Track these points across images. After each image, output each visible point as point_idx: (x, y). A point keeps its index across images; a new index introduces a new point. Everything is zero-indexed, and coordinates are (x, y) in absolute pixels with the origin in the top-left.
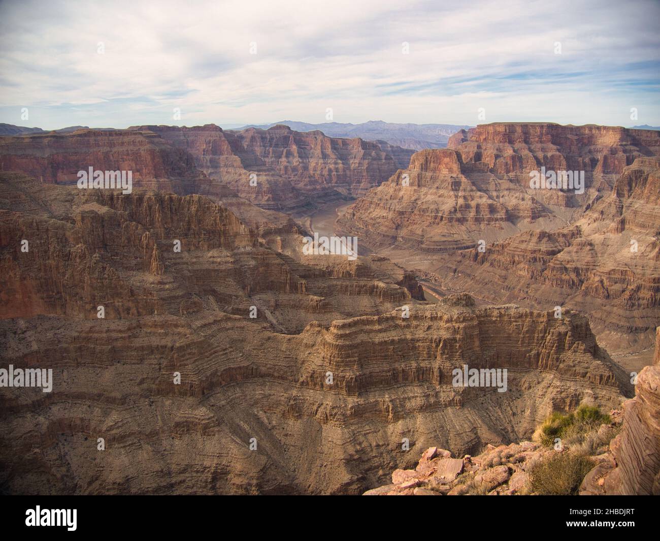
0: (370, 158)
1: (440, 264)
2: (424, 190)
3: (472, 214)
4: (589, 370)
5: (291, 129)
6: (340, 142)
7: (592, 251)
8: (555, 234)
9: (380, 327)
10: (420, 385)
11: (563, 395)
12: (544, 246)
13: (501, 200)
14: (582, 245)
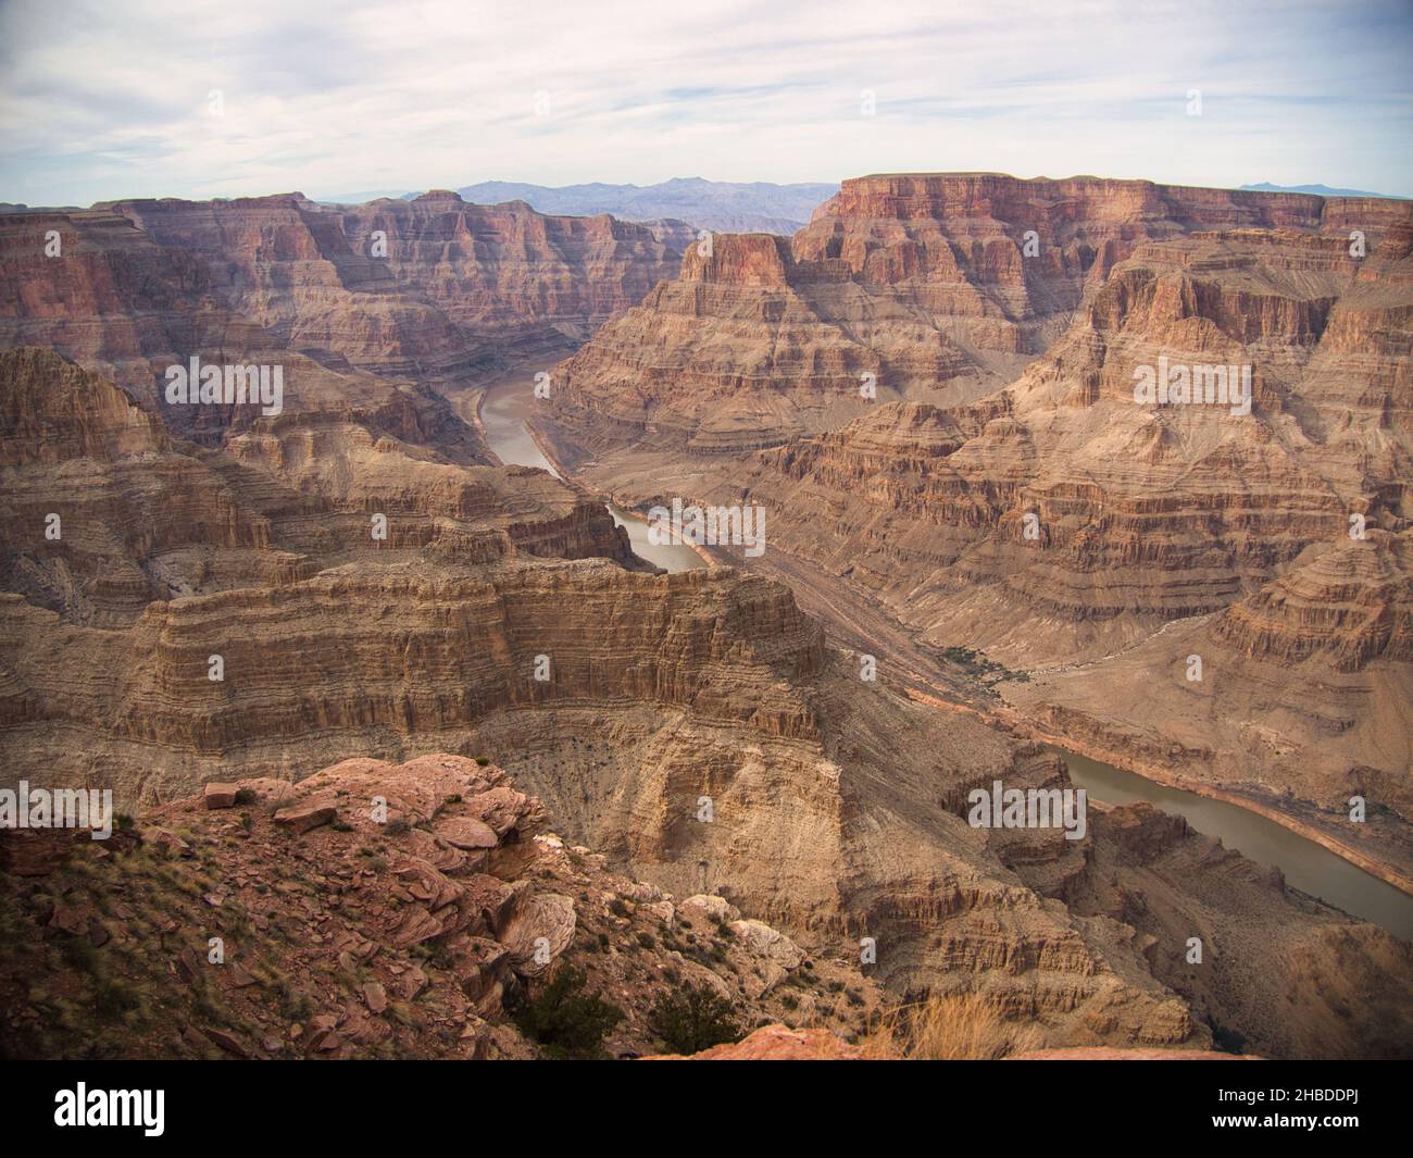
0: (630, 256)
1: (719, 481)
2: (709, 322)
3: (806, 371)
4: (759, 703)
5: (463, 199)
6: (567, 223)
7: (1026, 446)
8: (953, 411)
9: (276, 611)
10: (365, 734)
11: (697, 757)
12: (927, 437)
13: (874, 340)
14: (1005, 433)
